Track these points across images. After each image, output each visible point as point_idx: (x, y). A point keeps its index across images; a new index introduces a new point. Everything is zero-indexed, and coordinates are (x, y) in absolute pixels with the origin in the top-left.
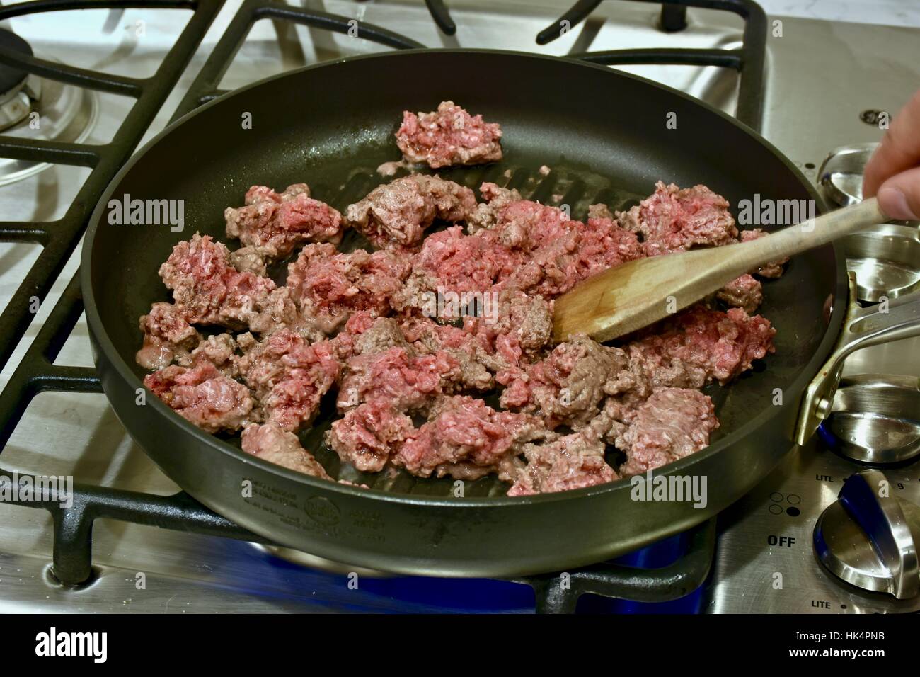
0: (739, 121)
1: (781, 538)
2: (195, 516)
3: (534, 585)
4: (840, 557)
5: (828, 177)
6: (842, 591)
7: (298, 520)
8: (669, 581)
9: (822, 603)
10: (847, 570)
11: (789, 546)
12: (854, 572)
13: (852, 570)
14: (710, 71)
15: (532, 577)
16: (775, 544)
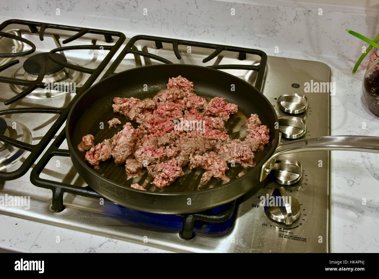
0: (256, 88)
1: (256, 205)
2: (91, 193)
3: (183, 217)
4: (271, 212)
5: (280, 102)
6: (271, 221)
7: (115, 195)
8: (221, 217)
9: (265, 224)
10: (273, 216)
11: (258, 207)
12: (275, 217)
13: (274, 216)
14: (251, 72)
15: (182, 215)
16: (254, 207)
